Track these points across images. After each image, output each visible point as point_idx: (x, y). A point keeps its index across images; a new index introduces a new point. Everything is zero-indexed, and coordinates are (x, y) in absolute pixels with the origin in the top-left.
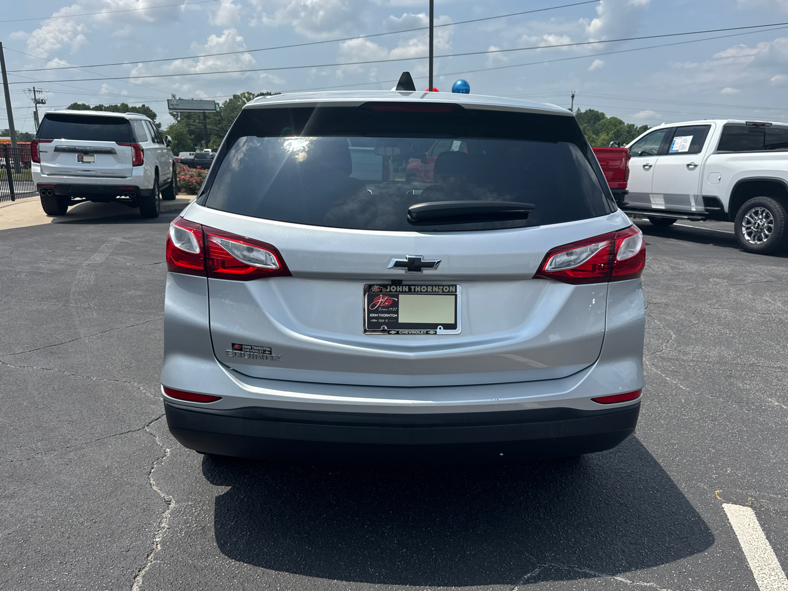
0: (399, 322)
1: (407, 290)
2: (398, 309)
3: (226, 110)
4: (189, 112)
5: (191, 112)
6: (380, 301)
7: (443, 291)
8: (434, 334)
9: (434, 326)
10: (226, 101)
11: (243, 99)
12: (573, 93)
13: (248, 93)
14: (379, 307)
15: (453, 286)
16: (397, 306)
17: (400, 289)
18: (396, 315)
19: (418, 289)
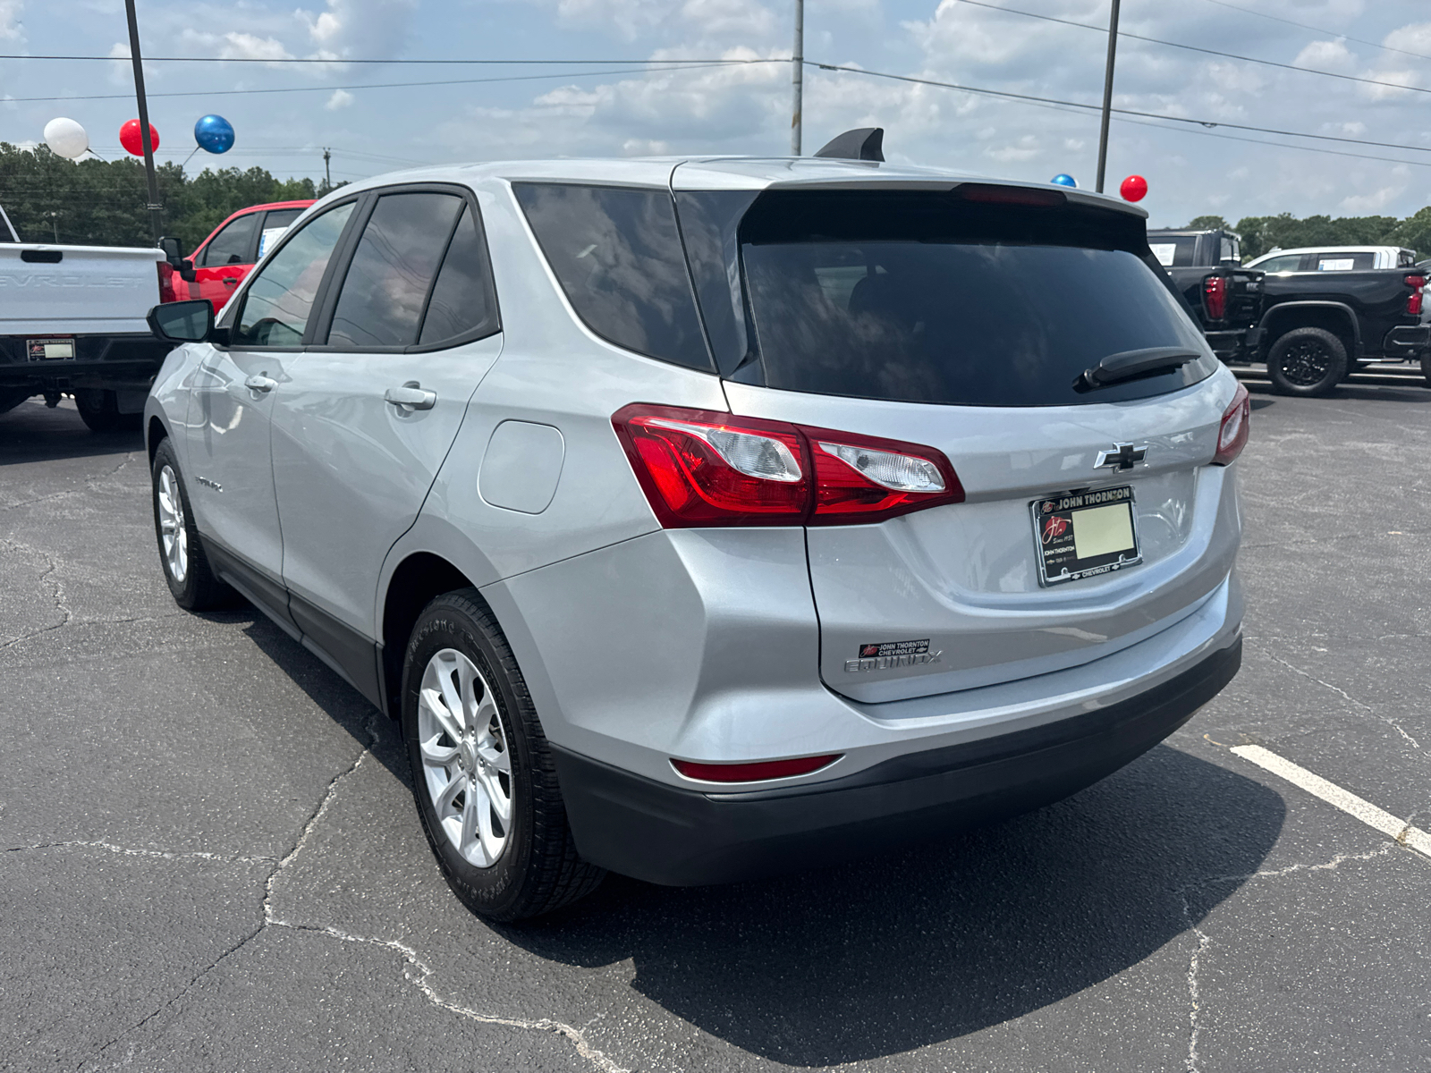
0: (1079, 557)
1: (1081, 504)
2: (1073, 538)
6: (1053, 526)
7: (1117, 499)
8: (1118, 569)
9: (1113, 557)
12: (327, 150)
14: (1053, 537)
15: (1126, 488)
16: (1072, 532)
17: (1073, 503)
18: (1073, 548)
19: (1092, 499)
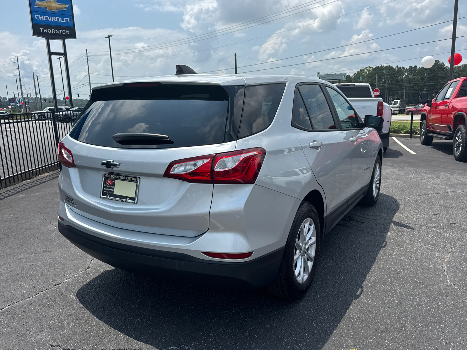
0: (114, 193)
1: (118, 178)
2: (114, 187)
3: (355, 78)
4: (333, 81)
5: (334, 81)
6: (108, 182)
7: (132, 180)
8: (125, 202)
9: (126, 198)
10: (355, 73)
11: (366, 71)
13: (369, 67)
14: (107, 185)
15: (135, 178)
16: (114, 185)
17: (115, 177)
18: (113, 190)
19: (122, 178)
